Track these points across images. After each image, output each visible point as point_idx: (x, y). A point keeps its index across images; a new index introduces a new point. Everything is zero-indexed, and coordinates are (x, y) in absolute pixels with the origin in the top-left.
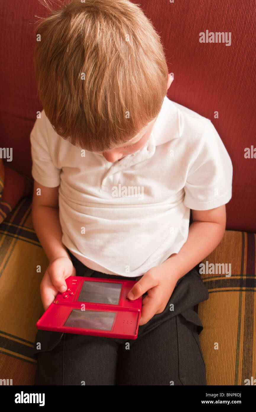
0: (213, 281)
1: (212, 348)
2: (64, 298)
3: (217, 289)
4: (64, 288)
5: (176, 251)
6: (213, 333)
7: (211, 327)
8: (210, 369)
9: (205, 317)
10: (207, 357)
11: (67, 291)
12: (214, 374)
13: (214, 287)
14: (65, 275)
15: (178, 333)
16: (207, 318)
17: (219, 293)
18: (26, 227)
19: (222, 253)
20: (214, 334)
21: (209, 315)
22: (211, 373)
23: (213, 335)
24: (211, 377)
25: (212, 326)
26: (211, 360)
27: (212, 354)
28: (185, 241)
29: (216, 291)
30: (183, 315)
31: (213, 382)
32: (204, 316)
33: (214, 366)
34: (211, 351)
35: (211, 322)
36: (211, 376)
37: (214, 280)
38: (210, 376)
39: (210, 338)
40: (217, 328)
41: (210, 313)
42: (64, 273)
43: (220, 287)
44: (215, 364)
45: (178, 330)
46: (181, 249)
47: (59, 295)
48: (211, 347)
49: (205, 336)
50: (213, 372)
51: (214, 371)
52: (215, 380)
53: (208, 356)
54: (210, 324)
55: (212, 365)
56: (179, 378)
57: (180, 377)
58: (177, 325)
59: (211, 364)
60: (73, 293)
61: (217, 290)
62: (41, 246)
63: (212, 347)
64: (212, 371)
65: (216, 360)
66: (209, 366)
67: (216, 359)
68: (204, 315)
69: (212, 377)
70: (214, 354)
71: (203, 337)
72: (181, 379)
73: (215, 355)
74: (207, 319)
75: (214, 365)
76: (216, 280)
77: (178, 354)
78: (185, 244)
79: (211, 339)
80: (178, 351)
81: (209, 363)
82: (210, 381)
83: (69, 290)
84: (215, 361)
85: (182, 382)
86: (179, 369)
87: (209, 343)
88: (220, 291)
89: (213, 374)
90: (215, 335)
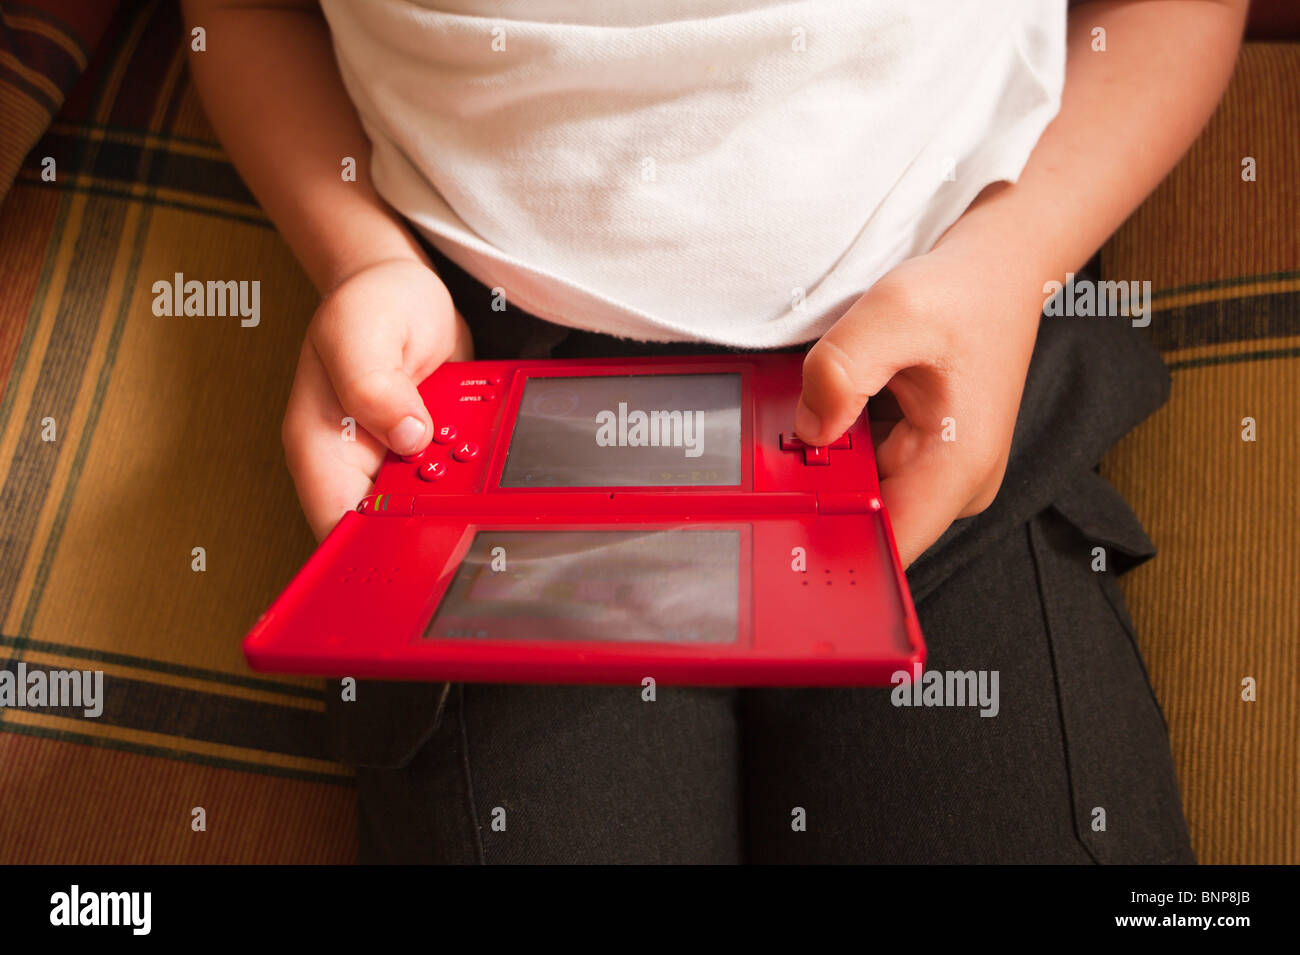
0: (1175, 314)
1: (1190, 642)
2: (422, 476)
3: (1196, 350)
4: (417, 429)
5: (1010, 171)
6: (1193, 568)
7: (1179, 540)
8: (1188, 740)
9: (1144, 492)
10: (1168, 683)
11: (437, 440)
12: (1208, 758)
13: (1181, 343)
14: (412, 364)
15: (1049, 606)
16: (1156, 497)
17: (1211, 369)
18: (184, 139)
19: (1215, 165)
20: (1197, 572)
21: (1163, 480)
22: (1195, 755)
23: (1194, 577)
24: (1195, 773)
25: (1184, 536)
26: (1191, 697)
27: (1193, 667)
28: (1051, 109)
29: (1195, 363)
30: (1063, 507)
31: (1207, 796)
32: (1137, 488)
33: (1206, 726)
34: (1189, 653)
35: (1180, 517)
36: (1195, 768)
37: (1178, 309)
38: (1191, 770)
39: (1178, 593)
40: (1215, 543)
41: (1170, 472)
42: (405, 349)
43: (1214, 339)
44: (1215, 716)
45: (1045, 590)
46: (1035, 154)
47: (394, 465)
48: (1187, 633)
49: (1151, 581)
50: (1204, 751)
51: (1209, 748)
52: (1215, 786)
53: (1172, 679)
54: (1173, 526)
55: (1198, 718)
56: (1077, 836)
57: (1080, 831)
58: (1036, 568)
59: (1194, 715)
60: (472, 449)
61: (1196, 356)
62: (267, 225)
63: (1190, 639)
64: (1199, 747)
65: (1216, 699)
66: (1181, 722)
67: (1216, 692)
68: (1134, 482)
69: (1199, 775)
70: (1206, 671)
71: (1140, 588)
72: (1085, 835)
73: (1210, 675)
74: (1152, 502)
75: (1206, 721)
76: (1188, 308)
77: (1061, 715)
78: (1051, 131)
79: (1185, 598)
80: (1059, 701)
81: (1179, 709)
82: (1190, 791)
83: (445, 431)
84: (1211, 700)
85: (1093, 852)
86: (1071, 793)
87: (1172, 617)
88: (1215, 361)
89: (1203, 760)
90: (1205, 576)
